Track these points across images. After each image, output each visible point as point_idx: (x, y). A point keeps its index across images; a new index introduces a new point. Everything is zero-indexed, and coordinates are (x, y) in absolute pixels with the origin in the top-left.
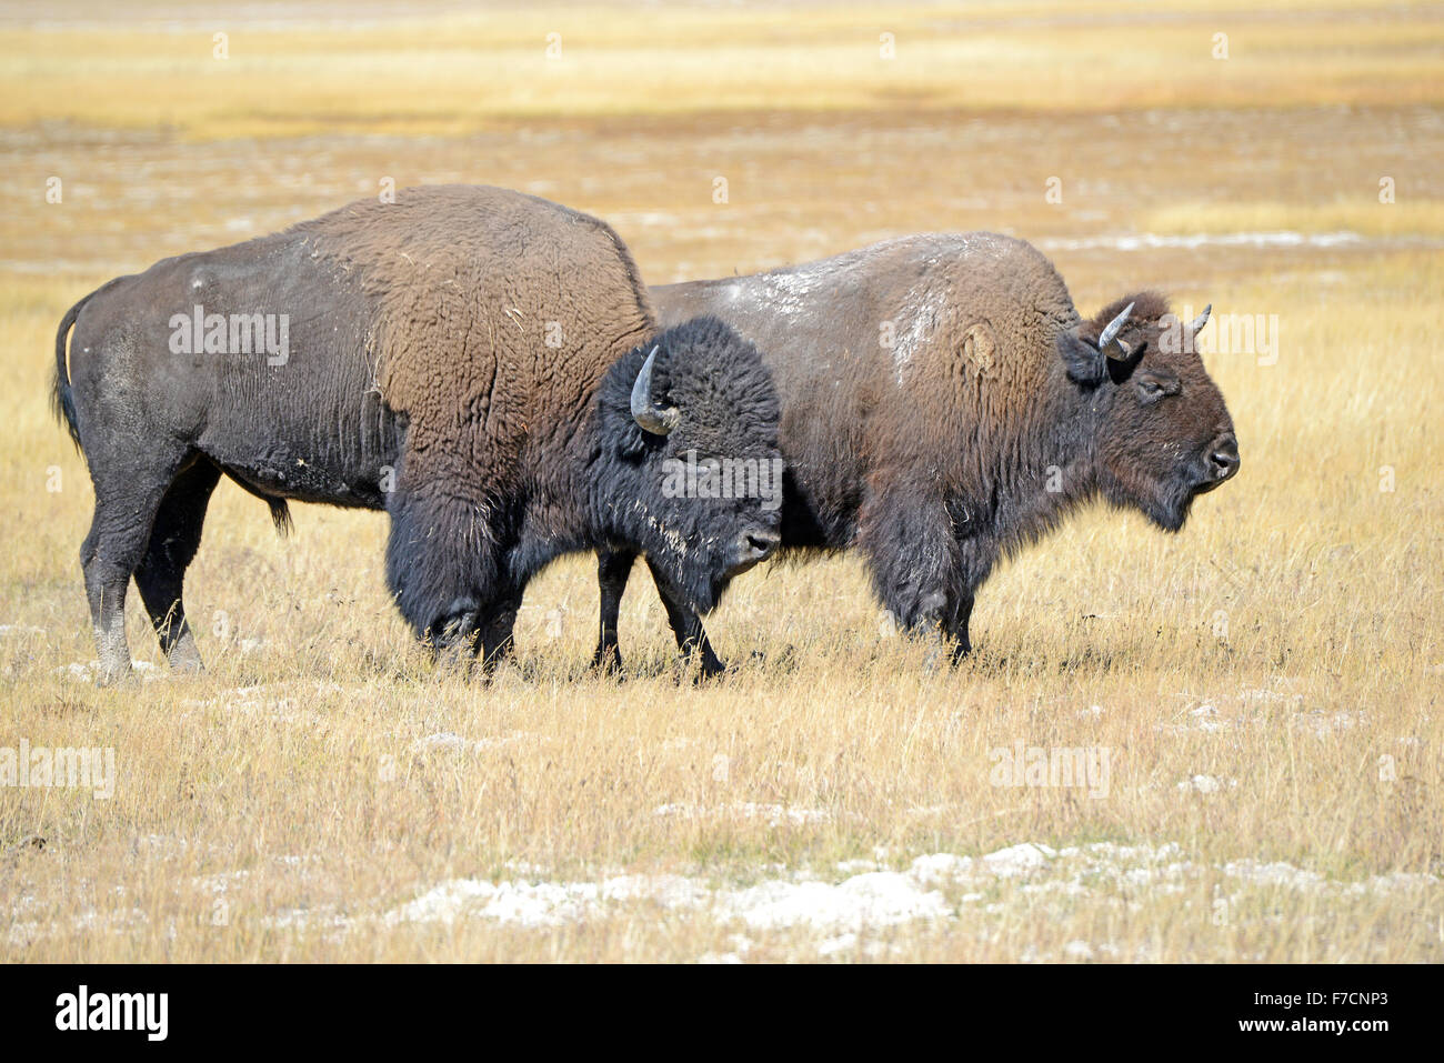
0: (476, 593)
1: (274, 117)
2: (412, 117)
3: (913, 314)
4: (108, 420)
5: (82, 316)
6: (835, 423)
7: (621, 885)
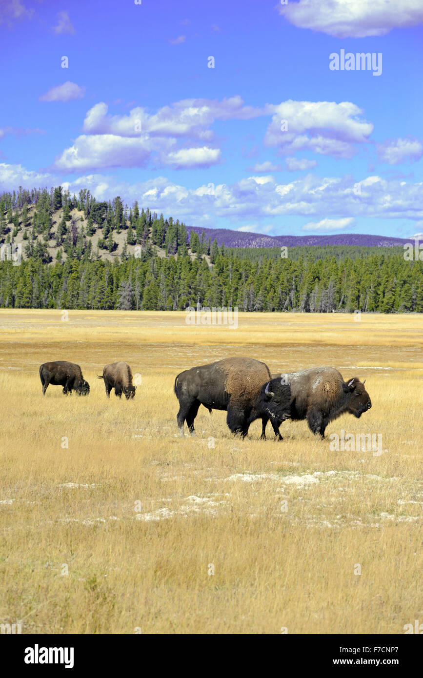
0: (241, 425)
1: (212, 342)
2: (235, 343)
3: (316, 380)
4: (183, 394)
5: (179, 377)
6: (303, 398)
7: (264, 476)
